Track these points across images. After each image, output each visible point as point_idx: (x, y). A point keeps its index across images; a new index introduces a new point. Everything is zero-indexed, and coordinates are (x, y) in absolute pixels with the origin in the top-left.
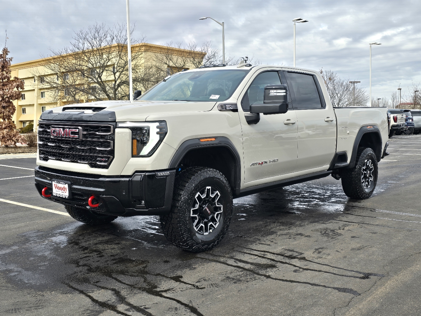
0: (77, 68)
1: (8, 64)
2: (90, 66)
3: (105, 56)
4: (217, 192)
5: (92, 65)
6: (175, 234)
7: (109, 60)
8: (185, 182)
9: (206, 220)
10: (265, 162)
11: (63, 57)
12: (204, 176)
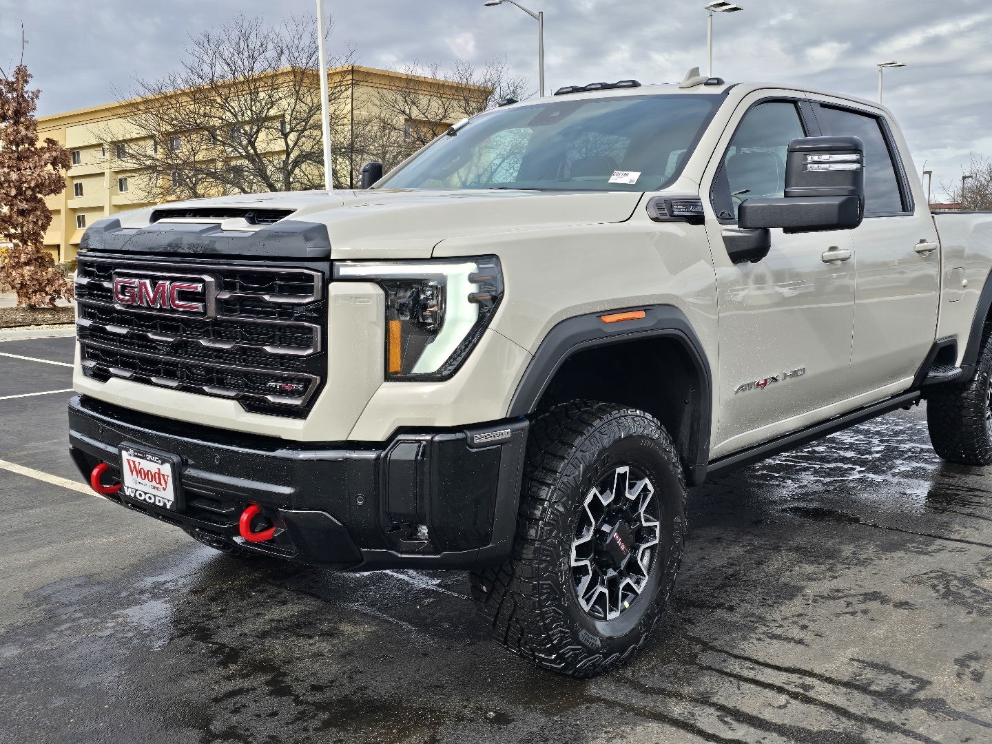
0: (198, 121)
1: (28, 105)
2: (228, 116)
3: (262, 95)
4: (647, 481)
5: (235, 115)
6: (521, 627)
7: (273, 103)
8: (555, 456)
9: (611, 573)
10: (773, 378)
11: (166, 97)
12: (612, 435)
